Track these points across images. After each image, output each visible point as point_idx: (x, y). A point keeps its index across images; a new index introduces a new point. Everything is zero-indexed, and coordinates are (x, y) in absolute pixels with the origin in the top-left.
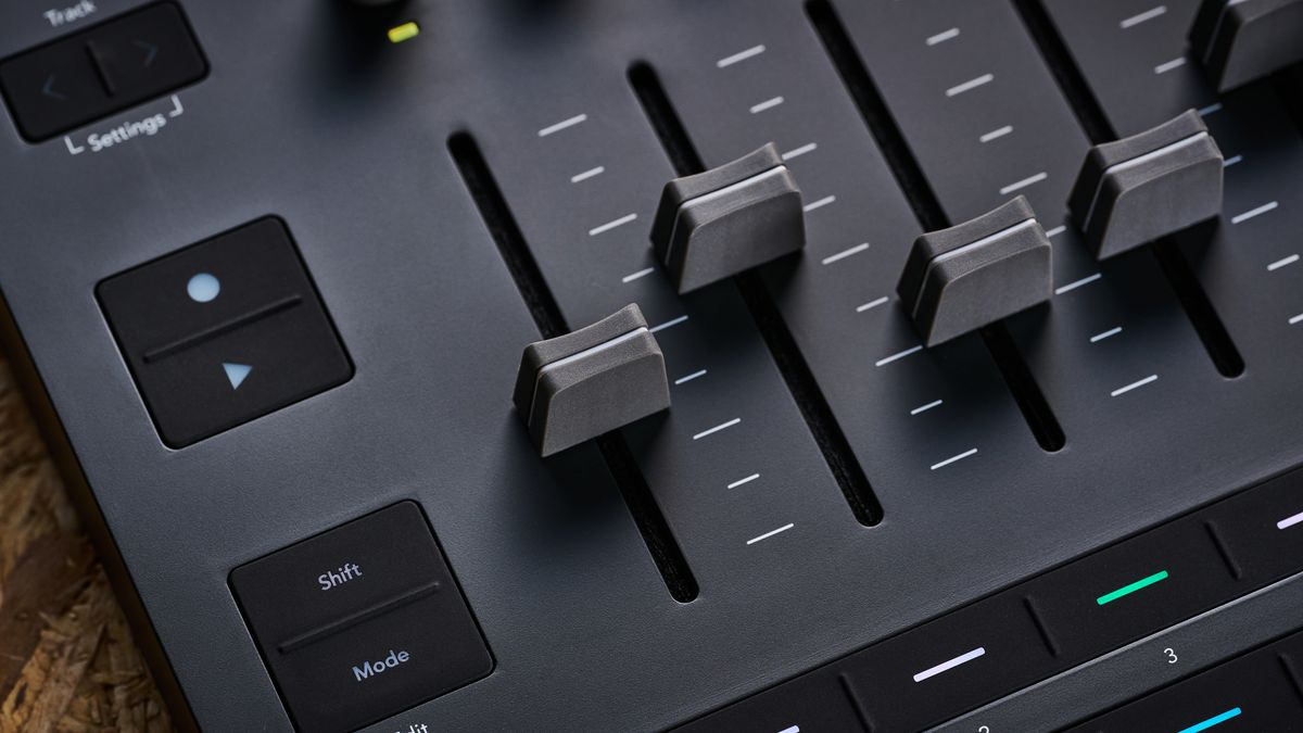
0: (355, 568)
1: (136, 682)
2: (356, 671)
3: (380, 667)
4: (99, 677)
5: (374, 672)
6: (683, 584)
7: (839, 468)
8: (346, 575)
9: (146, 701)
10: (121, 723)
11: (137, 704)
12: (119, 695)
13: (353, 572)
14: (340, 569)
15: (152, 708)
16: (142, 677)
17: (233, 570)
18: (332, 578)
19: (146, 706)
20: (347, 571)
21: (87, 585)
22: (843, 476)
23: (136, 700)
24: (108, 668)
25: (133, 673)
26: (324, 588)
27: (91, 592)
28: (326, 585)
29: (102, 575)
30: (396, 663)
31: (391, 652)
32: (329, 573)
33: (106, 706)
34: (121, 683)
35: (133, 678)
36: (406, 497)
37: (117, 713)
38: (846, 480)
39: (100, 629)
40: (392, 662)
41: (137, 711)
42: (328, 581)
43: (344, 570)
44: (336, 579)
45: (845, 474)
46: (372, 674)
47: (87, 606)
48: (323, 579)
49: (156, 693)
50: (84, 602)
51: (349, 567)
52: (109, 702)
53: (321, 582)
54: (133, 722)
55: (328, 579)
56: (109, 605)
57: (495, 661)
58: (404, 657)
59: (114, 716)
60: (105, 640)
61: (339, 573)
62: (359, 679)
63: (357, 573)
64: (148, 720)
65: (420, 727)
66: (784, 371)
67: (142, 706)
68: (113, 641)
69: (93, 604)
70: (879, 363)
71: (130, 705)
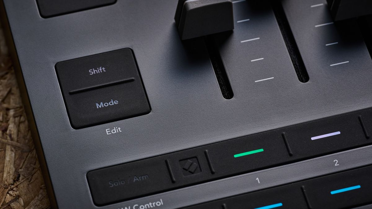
0: (103, 69)
1: (18, 109)
2: (97, 105)
3: (107, 105)
4: (5, 105)
5: (104, 106)
6: (228, 92)
7: (295, 61)
8: (100, 71)
9: (21, 116)
10: (10, 122)
11: (17, 117)
12: (12, 113)
13: (102, 70)
14: (98, 68)
15: (22, 119)
16: (21, 107)
17: (58, 63)
18: (94, 71)
19: (20, 118)
20: (101, 69)
21: (7, 73)
22: (296, 64)
23: (17, 115)
24: (9, 103)
25: (18, 106)
26: (90, 74)
27: (8, 76)
28: (92, 73)
29: (13, 71)
30: (113, 104)
31: (112, 100)
32: (94, 69)
33: (5, 116)
34: (13, 109)
35: (17, 108)
36: (128, 47)
37: (9, 119)
38: (297, 66)
39: (8, 89)
40: (111, 103)
41: (17, 119)
42: (93, 72)
43: (99, 69)
44: (96, 72)
45: (297, 64)
46: (103, 107)
47: (6, 81)
48: (91, 71)
49: (25, 114)
50: (5, 79)
51: (101, 68)
52: (7, 115)
53: (90, 72)
54: (15, 123)
55: (93, 71)
56: (14, 81)
57: (151, 109)
58: (116, 102)
59: (8, 119)
60: (10, 93)
61: (97, 70)
62: (98, 108)
63: (104, 70)
64: (20, 123)
65: (118, 128)
66: (280, 25)
67: (19, 118)
68: (13, 94)
69: (8, 80)
70: (316, 26)
71: (15, 117)
